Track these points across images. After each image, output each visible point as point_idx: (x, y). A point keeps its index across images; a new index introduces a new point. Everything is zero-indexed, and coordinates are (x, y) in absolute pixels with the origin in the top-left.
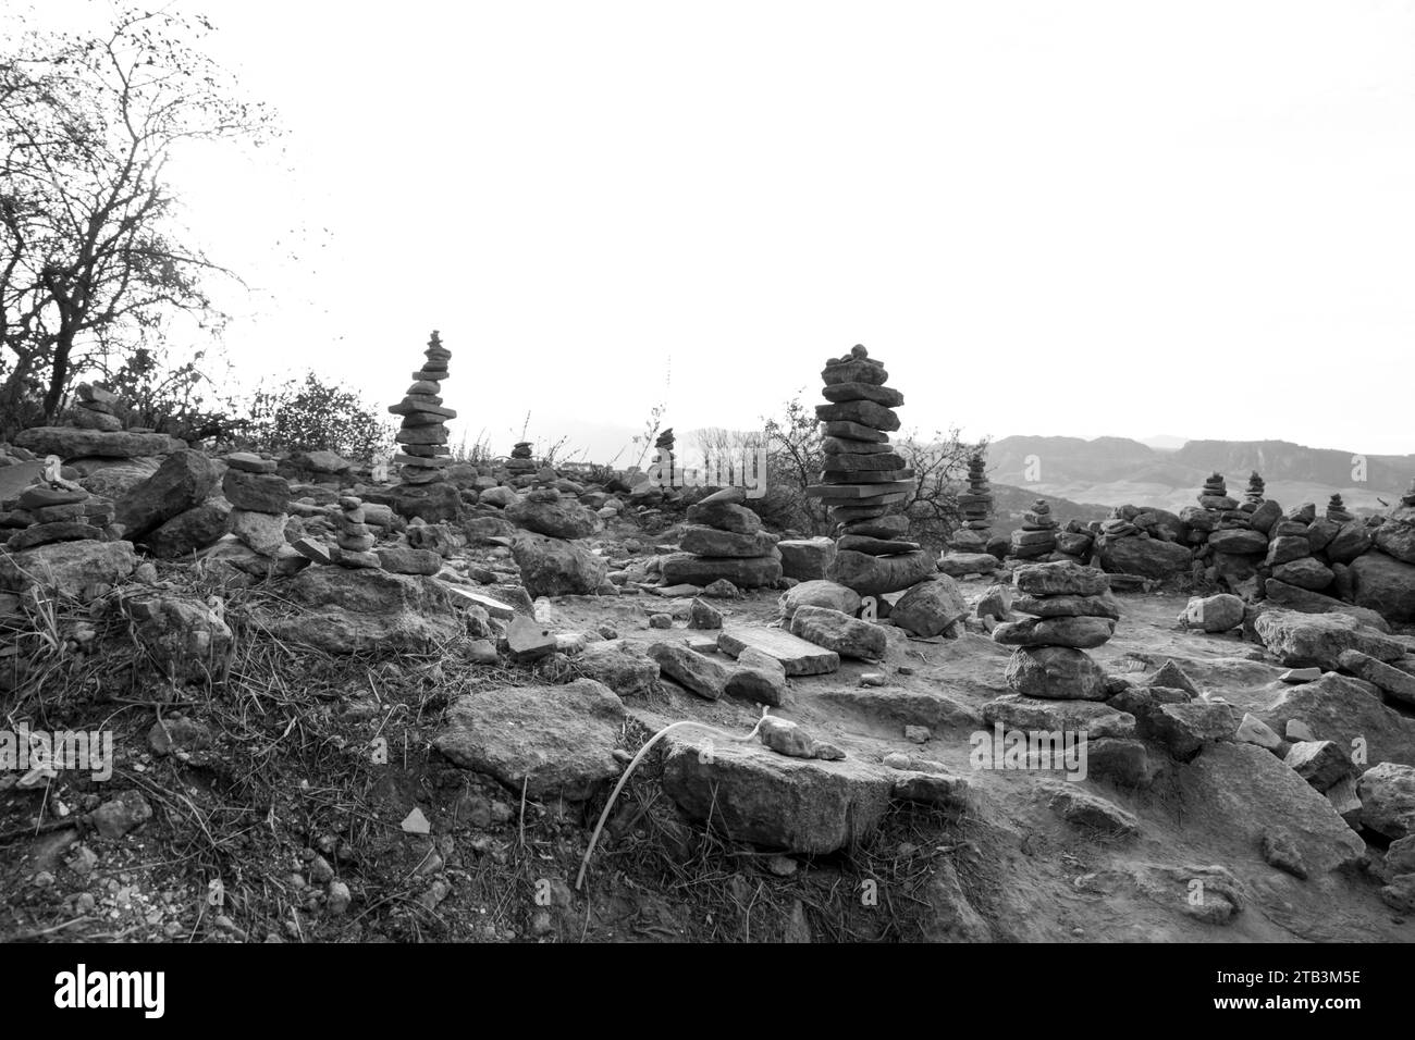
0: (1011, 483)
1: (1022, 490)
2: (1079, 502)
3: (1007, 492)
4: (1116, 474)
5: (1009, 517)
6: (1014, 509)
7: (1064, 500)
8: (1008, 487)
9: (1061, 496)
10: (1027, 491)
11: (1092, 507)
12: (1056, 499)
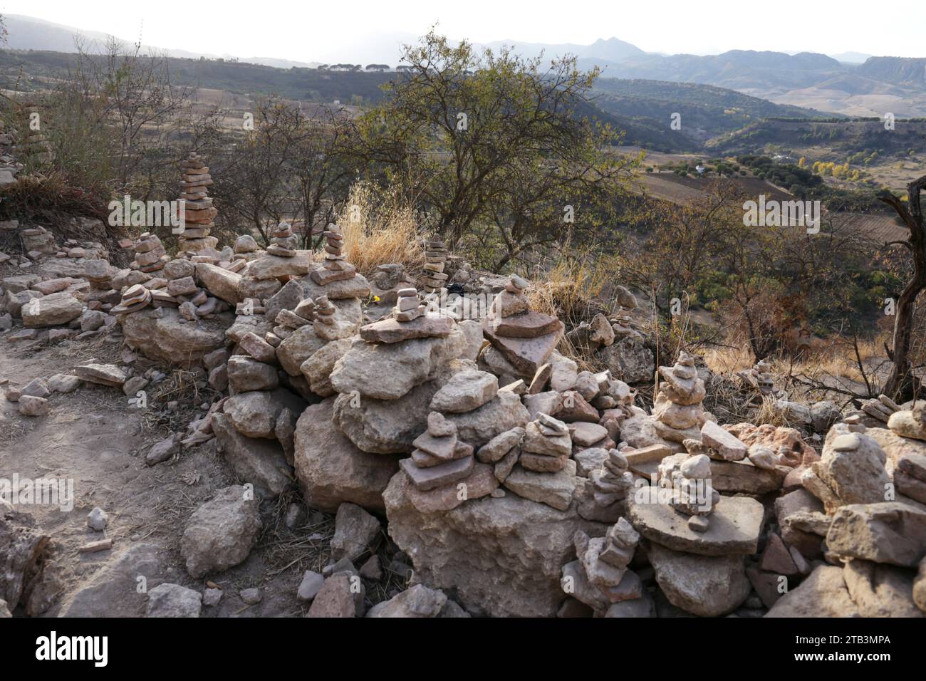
0: (727, 86)
1: (735, 92)
2: (777, 102)
3: (724, 94)
4: (809, 81)
5: (723, 113)
6: (728, 106)
7: (766, 101)
8: (725, 90)
9: (764, 98)
10: (739, 93)
11: (787, 107)
12: (760, 100)
